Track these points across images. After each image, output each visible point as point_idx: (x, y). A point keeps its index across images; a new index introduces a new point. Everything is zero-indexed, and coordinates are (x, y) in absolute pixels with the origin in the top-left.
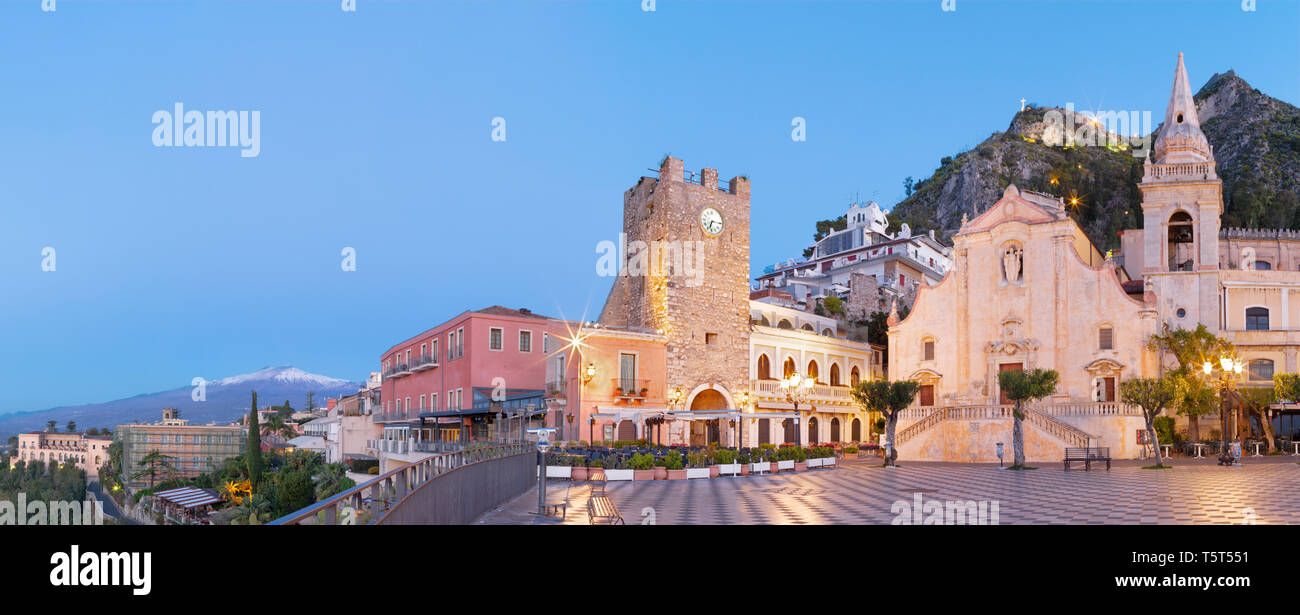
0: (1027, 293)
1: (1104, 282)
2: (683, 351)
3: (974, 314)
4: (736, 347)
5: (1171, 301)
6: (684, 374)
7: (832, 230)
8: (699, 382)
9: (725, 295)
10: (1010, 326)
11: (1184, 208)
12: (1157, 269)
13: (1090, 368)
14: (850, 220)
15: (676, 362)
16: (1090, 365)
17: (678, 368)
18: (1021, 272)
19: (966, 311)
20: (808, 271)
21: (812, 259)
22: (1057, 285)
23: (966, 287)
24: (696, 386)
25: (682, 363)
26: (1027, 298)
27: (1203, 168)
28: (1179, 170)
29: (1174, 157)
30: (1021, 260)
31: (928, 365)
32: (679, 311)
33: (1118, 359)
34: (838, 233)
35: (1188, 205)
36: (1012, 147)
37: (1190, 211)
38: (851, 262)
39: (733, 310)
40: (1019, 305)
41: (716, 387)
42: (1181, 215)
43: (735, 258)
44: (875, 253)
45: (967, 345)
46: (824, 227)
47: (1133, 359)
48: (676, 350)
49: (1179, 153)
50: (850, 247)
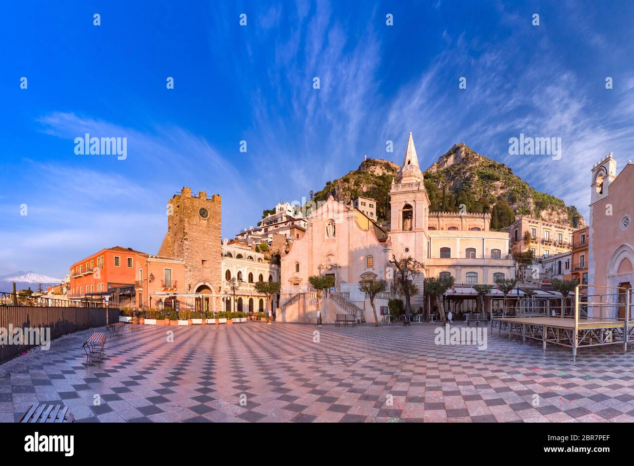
0: (337, 242)
1: (369, 237)
2: (192, 268)
3: (315, 251)
4: (215, 266)
5: (402, 245)
6: (193, 278)
7: (269, 214)
8: (200, 281)
9: (211, 243)
10: (330, 257)
11: (409, 203)
12: (396, 230)
13: (363, 276)
14: (277, 210)
15: (189, 273)
16: (362, 275)
17: (190, 275)
18: (334, 233)
19: (312, 250)
20: (258, 232)
21: (261, 227)
22: (349, 238)
23: (312, 239)
24: (198, 283)
25: (191, 273)
26: (337, 244)
27: (418, 184)
28: (407, 186)
29: (405, 180)
30: (335, 228)
31: (297, 274)
32: (190, 251)
33: (375, 272)
34: (272, 216)
35: (411, 201)
36: (359, 177)
37: (412, 204)
38: (276, 228)
39: (214, 250)
40: (333, 247)
41: (207, 284)
42: (408, 206)
43: (215, 228)
44: (286, 225)
45: (312, 266)
46: (266, 213)
47: (381, 272)
48: (189, 268)
49: (407, 178)
50: (277, 222)
